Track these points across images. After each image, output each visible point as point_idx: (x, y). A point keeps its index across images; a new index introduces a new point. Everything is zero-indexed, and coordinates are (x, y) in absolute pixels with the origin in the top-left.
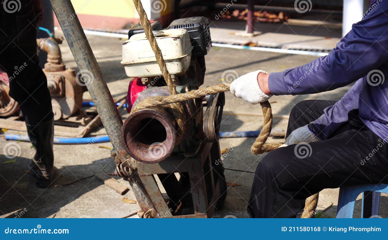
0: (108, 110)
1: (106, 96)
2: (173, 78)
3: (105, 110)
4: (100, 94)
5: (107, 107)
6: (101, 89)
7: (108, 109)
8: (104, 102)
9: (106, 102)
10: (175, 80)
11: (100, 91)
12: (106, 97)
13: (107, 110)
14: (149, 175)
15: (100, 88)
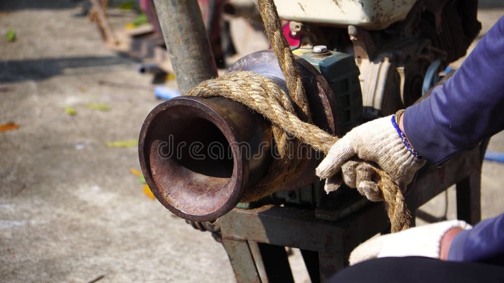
0: (192, 81)
1: (192, 48)
2: (352, 33)
3: (186, 79)
4: (179, 42)
5: (191, 74)
6: (183, 31)
7: (193, 79)
8: (186, 61)
9: (191, 61)
10: (356, 39)
11: (179, 34)
12: (193, 50)
13: (190, 78)
14: (240, 240)
15: (181, 29)
